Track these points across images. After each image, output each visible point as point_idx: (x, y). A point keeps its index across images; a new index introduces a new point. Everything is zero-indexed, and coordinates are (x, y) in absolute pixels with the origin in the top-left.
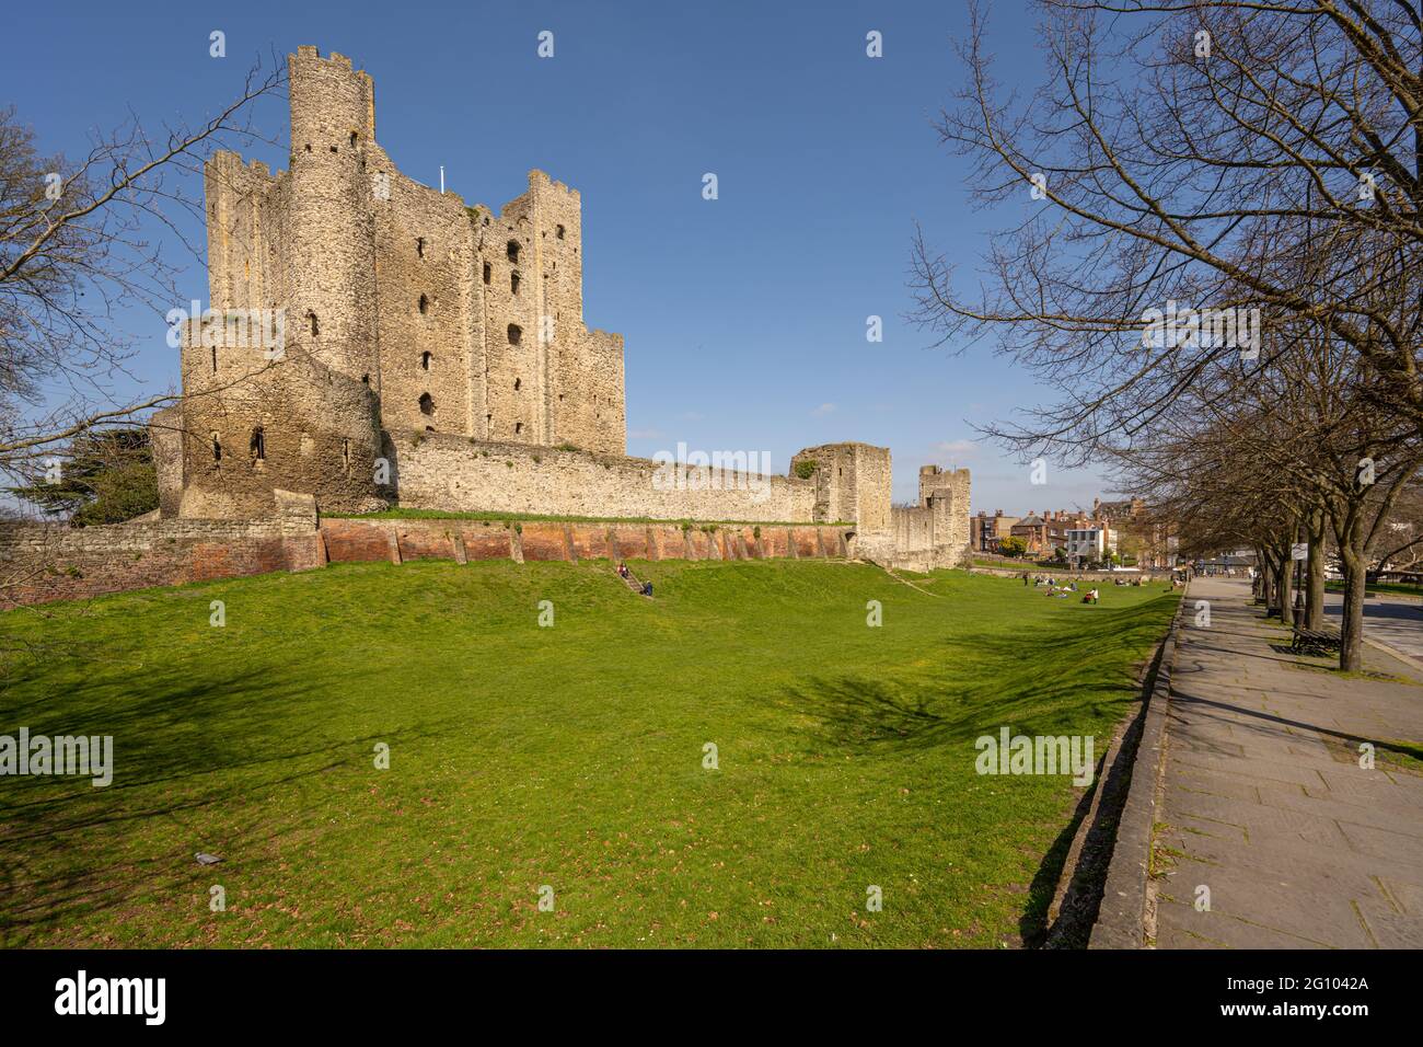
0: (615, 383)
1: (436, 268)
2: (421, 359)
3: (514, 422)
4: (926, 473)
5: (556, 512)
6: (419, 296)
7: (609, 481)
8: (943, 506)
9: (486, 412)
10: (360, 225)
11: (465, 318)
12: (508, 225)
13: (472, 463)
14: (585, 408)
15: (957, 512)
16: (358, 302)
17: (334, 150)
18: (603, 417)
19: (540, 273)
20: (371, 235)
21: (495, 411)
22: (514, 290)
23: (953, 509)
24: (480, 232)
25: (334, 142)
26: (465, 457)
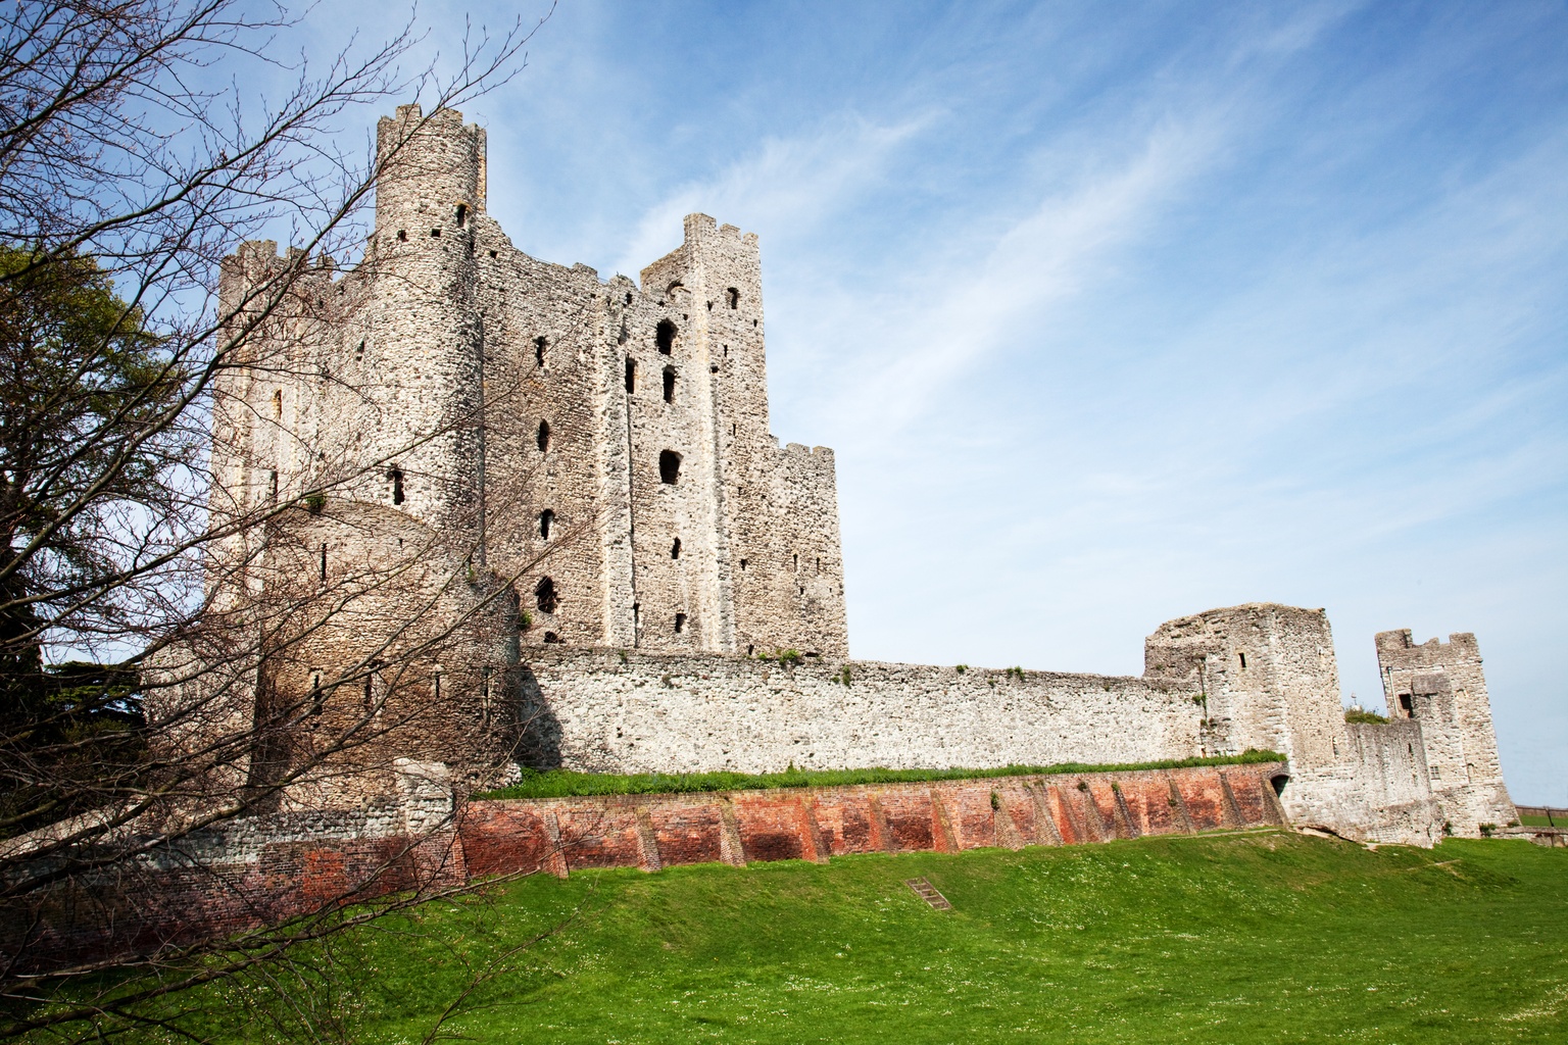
0: (826, 531)
1: (561, 380)
2: (538, 524)
3: (673, 613)
4: (1388, 646)
5: (769, 770)
6: (537, 424)
7: (850, 709)
8: (1435, 709)
9: (631, 601)
10: (465, 333)
11: (602, 448)
12: (658, 299)
13: (639, 694)
14: (781, 578)
15: (1467, 721)
16: (459, 446)
17: (436, 233)
18: (810, 592)
19: (706, 365)
20: (478, 345)
21: (643, 597)
22: (668, 397)
23: (1458, 716)
24: (620, 316)
25: (437, 223)
26: (629, 685)
